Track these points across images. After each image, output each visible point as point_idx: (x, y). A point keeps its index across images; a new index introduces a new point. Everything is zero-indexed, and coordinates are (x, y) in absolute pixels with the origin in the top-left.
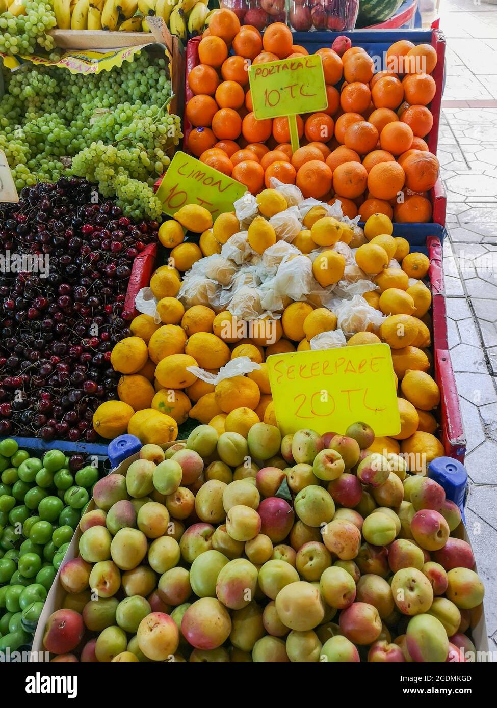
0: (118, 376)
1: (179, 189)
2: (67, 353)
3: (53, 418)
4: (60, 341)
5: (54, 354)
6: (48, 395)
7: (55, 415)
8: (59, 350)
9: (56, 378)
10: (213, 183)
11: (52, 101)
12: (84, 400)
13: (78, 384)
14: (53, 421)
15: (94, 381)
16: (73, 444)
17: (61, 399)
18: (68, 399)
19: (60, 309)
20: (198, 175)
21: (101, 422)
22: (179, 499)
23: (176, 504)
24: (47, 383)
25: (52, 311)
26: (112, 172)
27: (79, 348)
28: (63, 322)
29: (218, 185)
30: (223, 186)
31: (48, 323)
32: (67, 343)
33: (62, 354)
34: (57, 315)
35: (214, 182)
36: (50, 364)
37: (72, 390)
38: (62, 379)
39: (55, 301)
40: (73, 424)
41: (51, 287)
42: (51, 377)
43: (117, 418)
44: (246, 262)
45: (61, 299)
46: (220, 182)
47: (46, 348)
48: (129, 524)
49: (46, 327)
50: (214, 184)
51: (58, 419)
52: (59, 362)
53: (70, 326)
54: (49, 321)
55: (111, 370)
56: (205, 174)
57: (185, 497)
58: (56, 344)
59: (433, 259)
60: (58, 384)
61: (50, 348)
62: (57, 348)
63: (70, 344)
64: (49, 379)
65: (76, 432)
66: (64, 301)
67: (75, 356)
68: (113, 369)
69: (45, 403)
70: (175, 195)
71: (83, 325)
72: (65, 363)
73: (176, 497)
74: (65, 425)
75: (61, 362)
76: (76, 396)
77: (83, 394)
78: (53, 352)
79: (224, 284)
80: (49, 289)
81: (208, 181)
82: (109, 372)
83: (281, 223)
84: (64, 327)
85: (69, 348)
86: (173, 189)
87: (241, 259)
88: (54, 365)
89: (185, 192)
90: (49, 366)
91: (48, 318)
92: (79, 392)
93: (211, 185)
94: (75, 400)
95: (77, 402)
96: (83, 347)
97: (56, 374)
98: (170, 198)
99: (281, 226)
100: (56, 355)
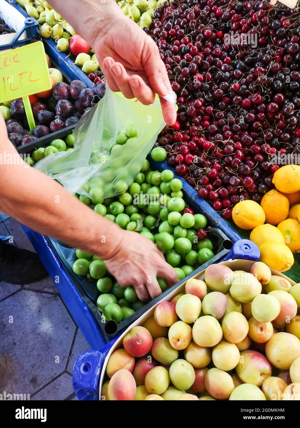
0: (272, 187)
2: (249, 146)
3: (212, 184)
4: (249, 134)
5: (240, 141)
6: (218, 167)
7: (214, 184)
8: (245, 141)
9: (231, 159)
12: (239, 189)
13: (242, 175)
14: (211, 187)
15: (253, 179)
16: (213, 210)
17: (225, 175)
18: (229, 179)
19: (266, 111)
21: (240, 213)
22: (262, 329)
23: (258, 331)
24: (223, 158)
25: (259, 109)
27: (259, 148)
28: (261, 122)
31: (251, 117)
32: (254, 139)
33: (245, 144)
34: (261, 115)
36: (233, 146)
37: (236, 176)
38: (234, 163)
39: (267, 103)
40: (221, 198)
41: (271, 90)
42: (228, 156)
43: (252, 218)
45: (272, 105)
47: (238, 133)
48: (218, 317)
49: (248, 119)
51: (215, 187)
53: (264, 129)
54: (253, 115)
55: (269, 180)
57: (267, 333)
58: (246, 136)
60: (229, 164)
61: (241, 135)
62: (245, 139)
63: (255, 142)
64: (226, 157)
65: (220, 204)
66: (273, 107)
67: (253, 152)
68: (272, 180)
69: (214, 172)
71: (273, 133)
72: (243, 153)
73: (260, 326)
74: (216, 195)
75: (241, 150)
76: (236, 182)
77: (241, 184)
78: (241, 139)
80: (269, 91)
82: (267, 180)
84: (260, 126)
85: (252, 143)
88: (236, 149)
90: (232, 149)
91: (253, 113)
92: (239, 180)
94: (233, 183)
95: (233, 186)
96: (262, 149)
97: (233, 157)
100: (241, 143)
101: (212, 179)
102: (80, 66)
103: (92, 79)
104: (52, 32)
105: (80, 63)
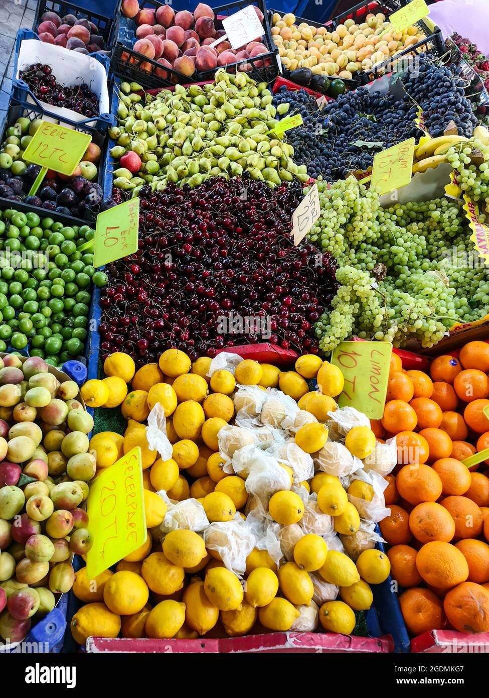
1: (356, 357)
8: (174, 316)
10: (373, 385)
11: (440, 236)
12: (131, 343)
14: (114, 329)
17: (134, 329)
20: (376, 369)
22: (23, 409)
25: (206, 301)
26: (348, 298)
27: (178, 329)
28: (200, 311)
29: (374, 390)
30: (375, 395)
34: (203, 306)
35: (376, 386)
36: (161, 313)
38: (148, 324)
42: (151, 318)
44: (288, 433)
46: (377, 390)
47: (177, 308)
49: (191, 302)
50: (374, 387)
51: (117, 332)
52: (164, 319)
53: (198, 317)
54: (197, 302)
56: (379, 374)
59: (351, 638)
67: (171, 328)
70: (351, 357)
71: (200, 325)
74: (111, 337)
75: (165, 321)
77: (136, 341)
79: (258, 418)
81: (374, 380)
83: (331, 453)
84: (196, 315)
86: (355, 354)
87: (288, 427)
88: (161, 317)
89: (356, 363)
93: (371, 383)
98: (346, 354)
99: (328, 453)
101: (121, 324)
102: (115, 177)
103: (114, 192)
104: (119, 137)
105: (117, 174)
